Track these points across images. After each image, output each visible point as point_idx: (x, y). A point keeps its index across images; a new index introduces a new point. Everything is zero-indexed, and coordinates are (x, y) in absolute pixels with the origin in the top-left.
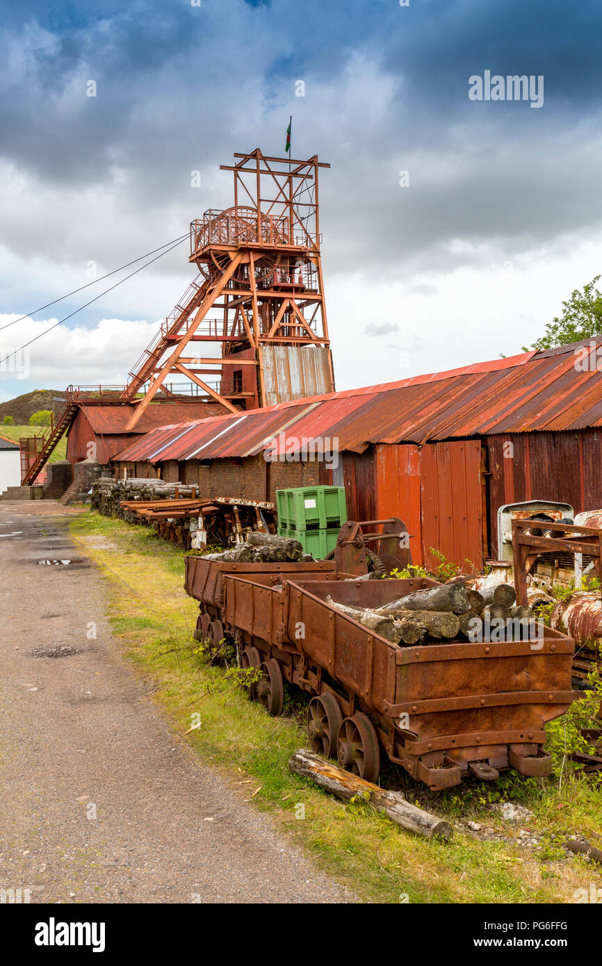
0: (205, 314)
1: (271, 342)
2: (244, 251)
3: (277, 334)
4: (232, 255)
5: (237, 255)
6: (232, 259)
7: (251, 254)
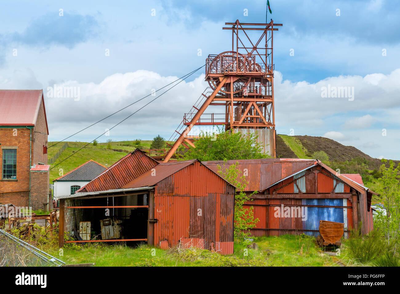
0: (204, 111)
1: (240, 127)
2: (227, 76)
3: (244, 121)
4: (221, 79)
5: (224, 79)
6: (221, 81)
7: (232, 78)
